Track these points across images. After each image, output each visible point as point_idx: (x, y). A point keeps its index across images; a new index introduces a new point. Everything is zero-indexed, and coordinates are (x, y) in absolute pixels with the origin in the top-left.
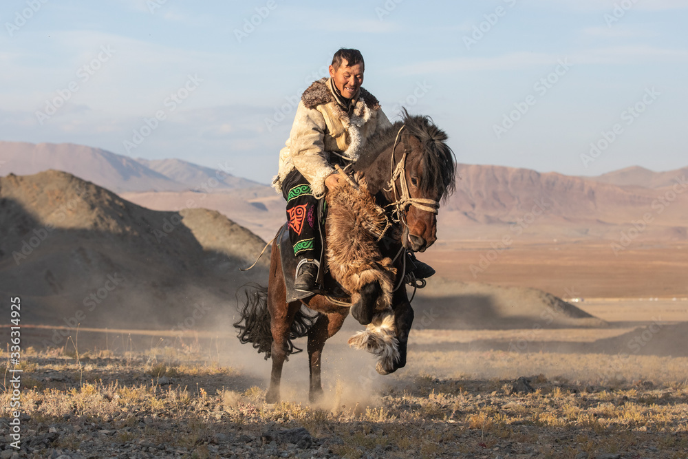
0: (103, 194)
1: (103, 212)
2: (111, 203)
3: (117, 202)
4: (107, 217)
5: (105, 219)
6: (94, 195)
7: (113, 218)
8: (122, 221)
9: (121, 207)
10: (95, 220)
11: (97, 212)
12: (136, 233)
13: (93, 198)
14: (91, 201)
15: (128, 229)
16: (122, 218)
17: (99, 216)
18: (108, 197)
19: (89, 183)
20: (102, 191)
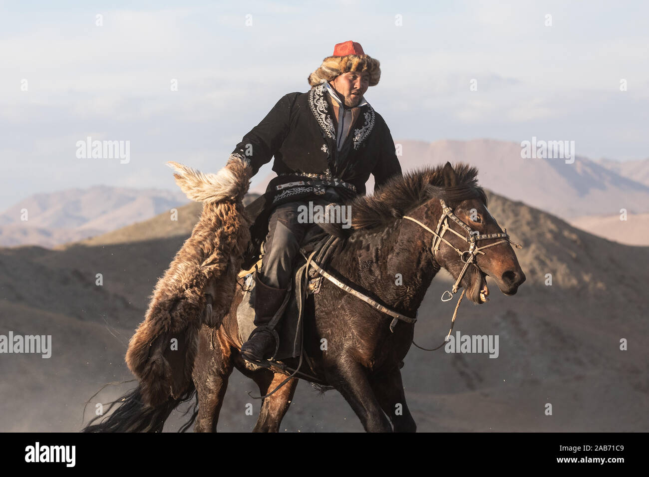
0: (542, 221)
1: (544, 251)
2: (557, 236)
3: (566, 233)
4: (551, 260)
5: (548, 262)
6: (528, 224)
7: (561, 260)
8: (576, 265)
9: (574, 242)
10: (531, 264)
11: (534, 252)
12: (600, 285)
13: (526, 229)
14: (523, 234)
15: (587, 278)
16: (577, 260)
17: (537, 258)
18: (552, 226)
19: (519, 204)
20: (542, 216)
